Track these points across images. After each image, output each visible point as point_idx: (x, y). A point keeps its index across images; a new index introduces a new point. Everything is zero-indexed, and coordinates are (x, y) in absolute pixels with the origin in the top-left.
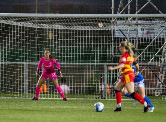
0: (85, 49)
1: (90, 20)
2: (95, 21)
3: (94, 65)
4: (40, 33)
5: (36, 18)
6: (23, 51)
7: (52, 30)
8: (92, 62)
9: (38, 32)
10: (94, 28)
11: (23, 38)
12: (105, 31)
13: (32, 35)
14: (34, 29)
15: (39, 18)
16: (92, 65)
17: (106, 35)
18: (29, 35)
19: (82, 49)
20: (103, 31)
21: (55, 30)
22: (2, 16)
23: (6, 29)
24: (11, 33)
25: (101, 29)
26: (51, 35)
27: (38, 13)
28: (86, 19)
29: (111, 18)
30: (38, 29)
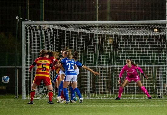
0: (143, 52)
1: (146, 26)
2: (151, 27)
3: (152, 67)
4: (102, 39)
5: (97, 25)
6: (86, 56)
7: (112, 36)
8: (150, 64)
9: (99, 38)
10: (151, 34)
11: (86, 44)
12: (161, 36)
13: (94, 41)
14: (96, 35)
15: (100, 25)
16: (150, 67)
17: (161, 40)
18: (91, 41)
19: (140, 52)
20: (158, 36)
21: (115, 36)
22: (66, 24)
23: (69, 35)
24: (75, 39)
25: (157, 35)
26: (111, 41)
27: (98, 21)
28: (146, 25)
29: (166, 24)
30: (99, 35)
